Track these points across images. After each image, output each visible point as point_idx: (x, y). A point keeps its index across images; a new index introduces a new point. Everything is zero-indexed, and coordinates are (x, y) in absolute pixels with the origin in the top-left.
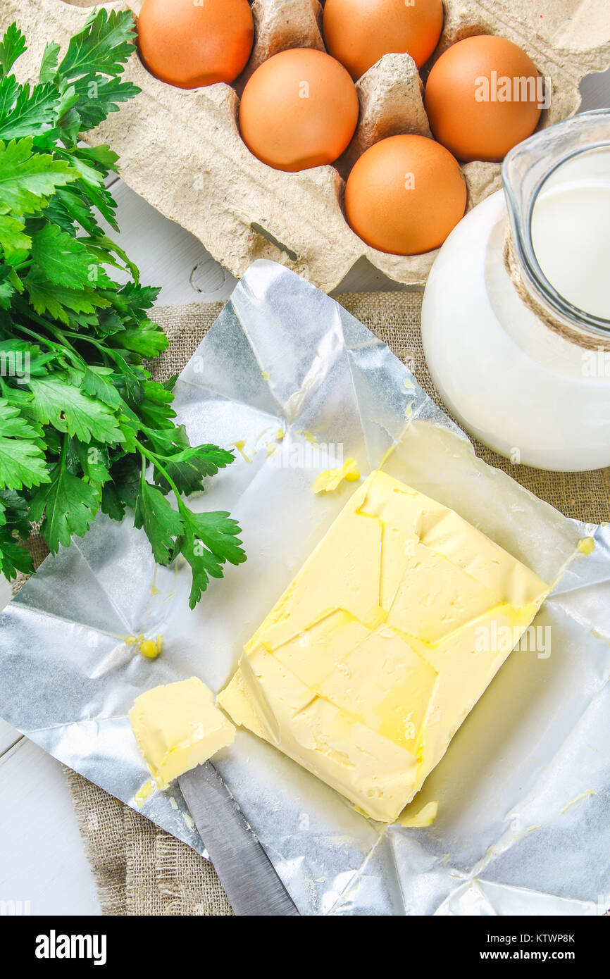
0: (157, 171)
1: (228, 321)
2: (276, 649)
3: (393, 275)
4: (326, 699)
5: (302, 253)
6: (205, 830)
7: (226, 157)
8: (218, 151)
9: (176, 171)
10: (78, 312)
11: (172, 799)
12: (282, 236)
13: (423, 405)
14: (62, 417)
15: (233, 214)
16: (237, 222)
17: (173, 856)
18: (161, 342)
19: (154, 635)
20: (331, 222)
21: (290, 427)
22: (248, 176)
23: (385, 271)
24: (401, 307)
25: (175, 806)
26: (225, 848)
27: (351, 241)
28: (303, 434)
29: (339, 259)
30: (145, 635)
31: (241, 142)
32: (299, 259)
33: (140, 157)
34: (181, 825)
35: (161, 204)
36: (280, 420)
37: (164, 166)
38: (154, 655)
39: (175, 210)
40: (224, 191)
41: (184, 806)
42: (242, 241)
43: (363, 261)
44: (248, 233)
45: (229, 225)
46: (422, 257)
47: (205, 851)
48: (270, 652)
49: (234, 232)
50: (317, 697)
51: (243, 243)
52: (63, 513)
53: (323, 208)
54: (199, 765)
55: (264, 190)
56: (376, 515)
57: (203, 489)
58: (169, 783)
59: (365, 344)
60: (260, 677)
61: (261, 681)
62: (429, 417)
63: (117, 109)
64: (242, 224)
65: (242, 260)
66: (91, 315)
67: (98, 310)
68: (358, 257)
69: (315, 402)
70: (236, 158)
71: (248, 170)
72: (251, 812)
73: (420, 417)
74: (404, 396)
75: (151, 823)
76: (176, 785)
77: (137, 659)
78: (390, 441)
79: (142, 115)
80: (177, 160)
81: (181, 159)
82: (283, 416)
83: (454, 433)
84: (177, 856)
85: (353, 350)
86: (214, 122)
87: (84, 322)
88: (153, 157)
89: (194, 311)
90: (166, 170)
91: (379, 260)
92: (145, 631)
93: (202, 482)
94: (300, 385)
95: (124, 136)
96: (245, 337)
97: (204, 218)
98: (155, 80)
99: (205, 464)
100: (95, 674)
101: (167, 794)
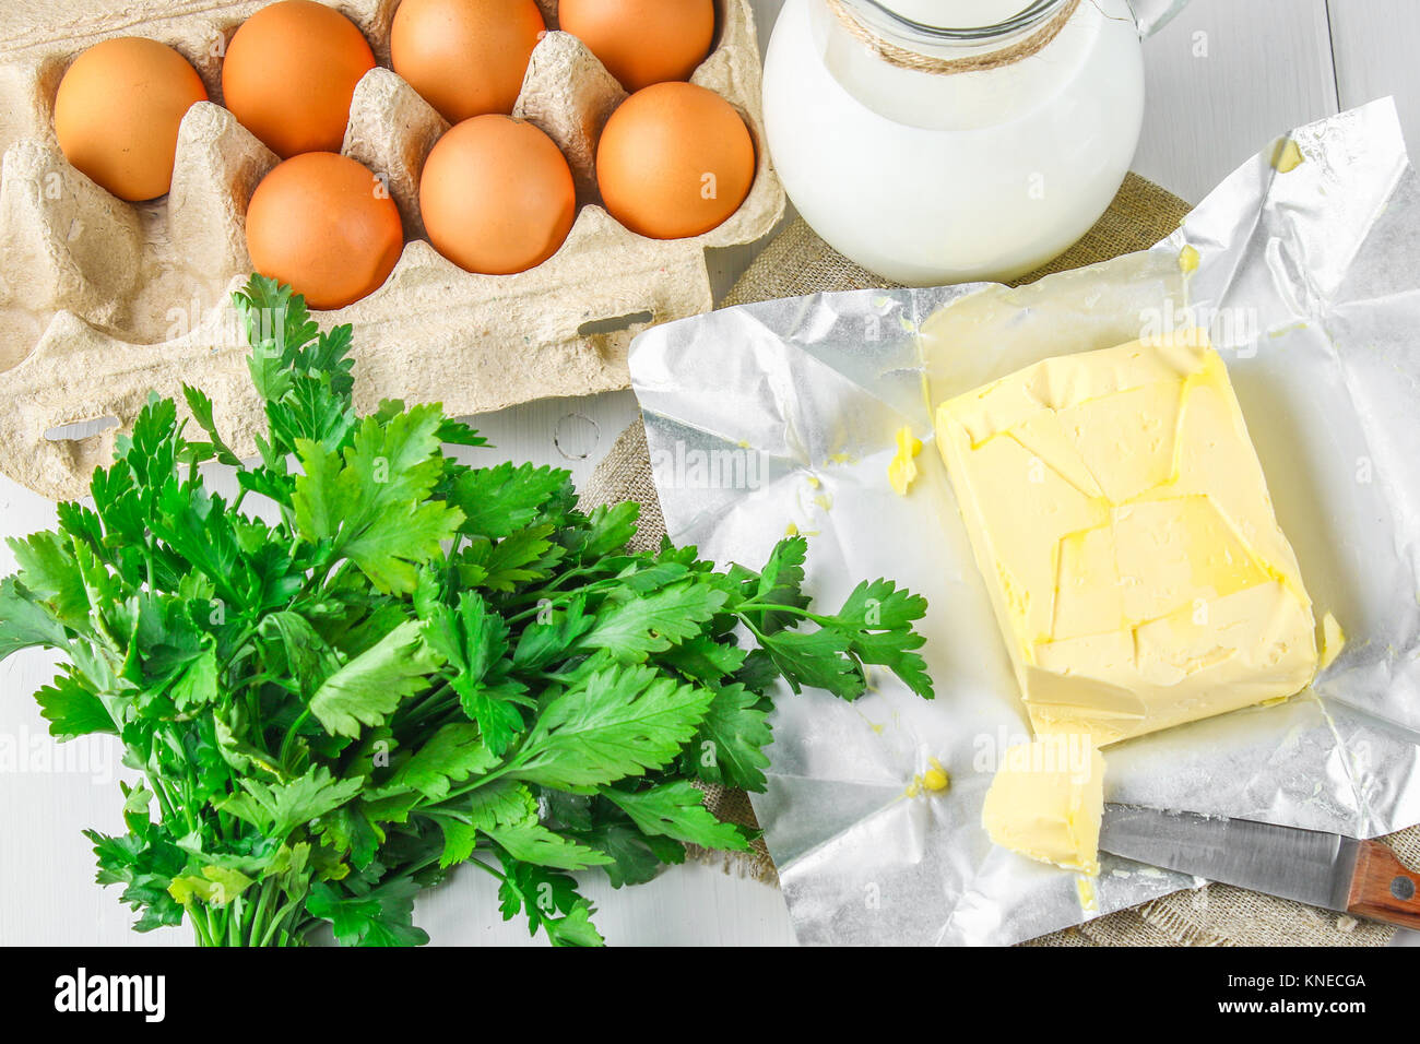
0: (443, 380)
1: (660, 432)
2: (1053, 633)
3: (747, 237)
4: (1145, 623)
5: (651, 306)
6: (1175, 863)
7: (486, 303)
8: (473, 306)
9: (460, 361)
10: (538, 558)
11: (1116, 873)
12: (618, 308)
13: (915, 302)
14: (654, 636)
15: (549, 344)
16: (561, 347)
17: (1176, 916)
18: (629, 512)
19: (924, 765)
20: (642, 253)
21: (812, 468)
22: (525, 296)
23: (737, 241)
24: (776, 267)
25: (1125, 875)
26: (1210, 856)
27: (680, 248)
28: (830, 462)
29: (688, 274)
30: (917, 772)
31: (482, 277)
32: (654, 313)
33: (413, 386)
34: (1150, 883)
35: (479, 404)
36: (797, 472)
37: (444, 369)
38: (944, 782)
39: (496, 396)
40: (518, 333)
41: (1132, 864)
42: (585, 357)
43: (709, 252)
44: (581, 345)
45: (556, 357)
46: (753, 193)
47: (1196, 878)
48: (1050, 641)
49: (568, 359)
50: (1134, 632)
51: (587, 359)
52: (734, 738)
53: (621, 249)
54: (1103, 816)
55: (553, 292)
56: (992, 433)
57: (810, 599)
58: (1098, 860)
59: (800, 316)
60: (1067, 671)
61: (1073, 672)
62: (932, 307)
63: (351, 362)
64: (567, 342)
65: (605, 372)
66: (551, 548)
67: (550, 538)
68: (702, 254)
69: (809, 421)
70: (497, 293)
71: (519, 290)
72: (1191, 805)
73: (923, 317)
74: (888, 315)
75: (1125, 911)
76: (1104, 855)
77: (935, 801)
78: (915, 375)
79: (369, 351)
80: (449, 351)
81: (453, 346)
82: (796, 466)
83: (971, 294)
84: (1179, 912)
85: (793, 335)
86: (440, 285)
87: (553, 561)
88: (425, 373)
89: (605, 473)
90: (449, 371)
91: (720, 237)
92: (913, 770)
93: (803, 594)
94: (781, 420)
95: (372, 388)
96: (690, 429)
97: (527, 376)
98: (344, 310)
99: (788, 574)
100: (915, 857)
101: (1105, 874)
